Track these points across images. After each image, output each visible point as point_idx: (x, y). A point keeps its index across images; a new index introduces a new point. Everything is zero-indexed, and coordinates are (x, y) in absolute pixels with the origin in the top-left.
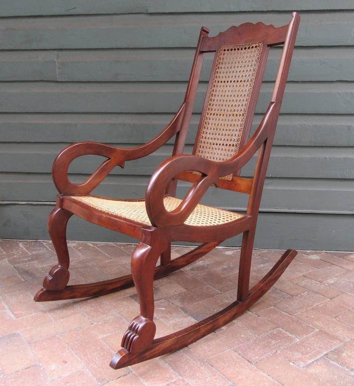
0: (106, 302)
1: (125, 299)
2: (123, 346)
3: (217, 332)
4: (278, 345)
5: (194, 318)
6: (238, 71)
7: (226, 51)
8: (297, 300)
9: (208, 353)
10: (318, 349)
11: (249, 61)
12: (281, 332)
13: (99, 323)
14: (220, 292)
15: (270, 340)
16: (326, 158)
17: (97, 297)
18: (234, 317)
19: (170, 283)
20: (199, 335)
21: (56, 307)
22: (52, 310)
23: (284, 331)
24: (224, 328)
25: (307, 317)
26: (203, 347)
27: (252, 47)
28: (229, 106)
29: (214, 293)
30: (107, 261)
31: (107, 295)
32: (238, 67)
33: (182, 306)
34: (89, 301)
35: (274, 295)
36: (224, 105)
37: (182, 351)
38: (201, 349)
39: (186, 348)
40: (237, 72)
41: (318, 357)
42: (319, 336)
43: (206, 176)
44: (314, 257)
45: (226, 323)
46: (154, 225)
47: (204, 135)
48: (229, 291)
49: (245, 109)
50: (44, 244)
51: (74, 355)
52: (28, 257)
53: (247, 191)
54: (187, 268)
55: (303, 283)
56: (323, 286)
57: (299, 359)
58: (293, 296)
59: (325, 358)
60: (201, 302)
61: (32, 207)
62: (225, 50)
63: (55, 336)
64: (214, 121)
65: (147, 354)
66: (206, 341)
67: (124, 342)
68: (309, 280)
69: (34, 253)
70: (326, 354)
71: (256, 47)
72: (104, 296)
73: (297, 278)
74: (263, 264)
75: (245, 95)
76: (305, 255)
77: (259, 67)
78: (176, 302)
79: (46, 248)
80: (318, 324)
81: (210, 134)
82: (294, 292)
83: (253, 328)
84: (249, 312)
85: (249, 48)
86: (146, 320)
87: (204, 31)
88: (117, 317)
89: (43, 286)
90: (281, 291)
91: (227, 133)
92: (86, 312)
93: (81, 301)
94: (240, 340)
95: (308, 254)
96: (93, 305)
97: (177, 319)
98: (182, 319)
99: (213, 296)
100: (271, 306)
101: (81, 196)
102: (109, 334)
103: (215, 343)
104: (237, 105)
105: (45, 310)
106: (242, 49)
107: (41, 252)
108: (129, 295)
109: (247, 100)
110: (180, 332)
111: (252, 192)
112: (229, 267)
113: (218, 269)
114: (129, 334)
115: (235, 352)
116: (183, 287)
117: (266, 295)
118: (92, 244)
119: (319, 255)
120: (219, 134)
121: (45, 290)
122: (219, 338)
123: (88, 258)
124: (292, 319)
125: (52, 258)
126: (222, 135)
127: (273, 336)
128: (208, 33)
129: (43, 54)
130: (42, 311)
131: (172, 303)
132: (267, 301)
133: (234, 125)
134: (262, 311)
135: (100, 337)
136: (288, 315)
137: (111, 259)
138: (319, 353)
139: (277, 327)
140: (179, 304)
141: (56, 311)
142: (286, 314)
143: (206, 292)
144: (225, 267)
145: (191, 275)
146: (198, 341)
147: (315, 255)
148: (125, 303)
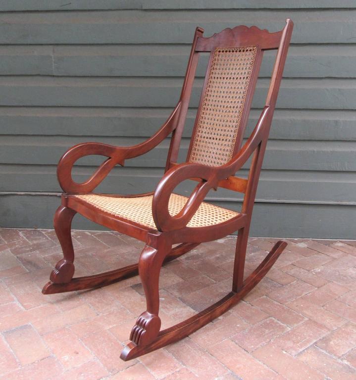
0: (109, 293)
1: (127, 290)
2: (131, 339)
3: (215, 322)
4: (271, 334)
5: (192, 308)
6: (233, 73)
7: (221, 53)
8: (287, 289)
9: (208, 342)
10: (308, 338)
11: (244, 64)
12: (273, 321)
13: (105, 314)
14: (215, 282)
15: (263, 329)
16: (314, 151)
17: (100, 288)
18: (230, 307)
19: (167, 272)
20: (198, 326)
21: (62, 298)
22: (59, 301)
23: (276, 321)
24: (221, 318)
25: (297, 306)
26: (203, 337)
27: (247, 51)
28: (224, 107)
29: (209, 282)
30: (105, 250)
31: (109, 286)
32: (232, 69)
33: (180, 296)
34: (92, 292)
35: (265, 284)
36: (219, 106)
37: (183, 341)
38: (201, 339)
39: (187, 338)
40: (231, 74)
41: (309, 345)
42: (308, 325)
43: (206, 181)
44: (302, 245)
45: (222, 313)
46: (160, 230)
47: (200, 134)
48: (224, 281)
49: (239, 111)
50: (43, 232)
51: (84, 346)
52: (30, 246)
53: (243, 190)
54: (183, 257)
55: (292, 272)
56: (310, 275)
57: (291, 348)
58: (283, 285)
59: (314, 347)
60: (197, 292)
61: (30, 197)
62: (219, 52)
63: (64, 328)
64: (210, 120)
65: (153, 345)
66: (205, 331)
67: (133, 336)
68: (298, 269)
69: (35, 242)
70: (316, 343)
71: (250, 50)
72: (107, 287)
73: (286, 266)
74: (253, 252)
75: (239, 98)
76: (293, 243)
77: (254, 70)
78: (175, 293)
79: (46, 237)
80: (307, 313)
81: (205, 133)
82: (284, 281)
83: (247, 318)
84: (243, 302)
85: (243, 51)
86: (152, 316)
87: (199, 31)
88: (121, 308)
89: (50, 279)
90: (272, 280)
91: (223, 133)
92: (90, 303)
93: (85, 292)
94: (237, 330)
95: (296, 242)
96: (97, 296)
97: (177, 310)
98: (181, 309)
99: (208, 285)
100: (263, 295)
101: (84, 194)
102: (115, 325)
103: (213, 333)
104: (232, 107)
105: (52, 301)
106: (236, 51)
107: (41, 241)
108: (129, 286)
109: (241, 102)
110: (182, 323)
111: (247, 191)
112: (222, 255)
113: (212, 258)
114: (137, 329)
115: (232, 341)
116: (180, 277)
117: (258, 285)
118: (90, 232)
119: (306, 243)
120: (214, 134)
121: (52, 283)
122: (217, 328)
123: (87, 247)
124: (283, 308)
125: (53, 247)
126: (218, 134)
127: (267, 326)
128: (202, 32)
129: (39, 48)
130: (49, 302)
131: (171, 294)
132: (259, 291)
133: (229, 126)
134: (255, 300)
135: (107, 328)
136: (279, 304)
137: (109, 248)
138: (308, 341)
139: (269, 317)
140: (177, 294)
141: (62, 302)
142: (278, 303)
143: (202, 281)
144: (218, 256)
145: (186, 264)
146: (198, 331)
147: (302, 243)
148: (126, 293)
